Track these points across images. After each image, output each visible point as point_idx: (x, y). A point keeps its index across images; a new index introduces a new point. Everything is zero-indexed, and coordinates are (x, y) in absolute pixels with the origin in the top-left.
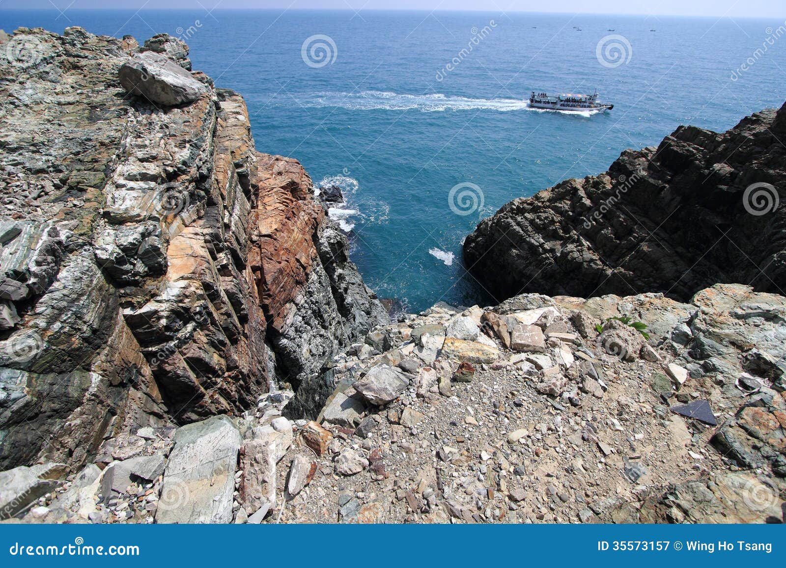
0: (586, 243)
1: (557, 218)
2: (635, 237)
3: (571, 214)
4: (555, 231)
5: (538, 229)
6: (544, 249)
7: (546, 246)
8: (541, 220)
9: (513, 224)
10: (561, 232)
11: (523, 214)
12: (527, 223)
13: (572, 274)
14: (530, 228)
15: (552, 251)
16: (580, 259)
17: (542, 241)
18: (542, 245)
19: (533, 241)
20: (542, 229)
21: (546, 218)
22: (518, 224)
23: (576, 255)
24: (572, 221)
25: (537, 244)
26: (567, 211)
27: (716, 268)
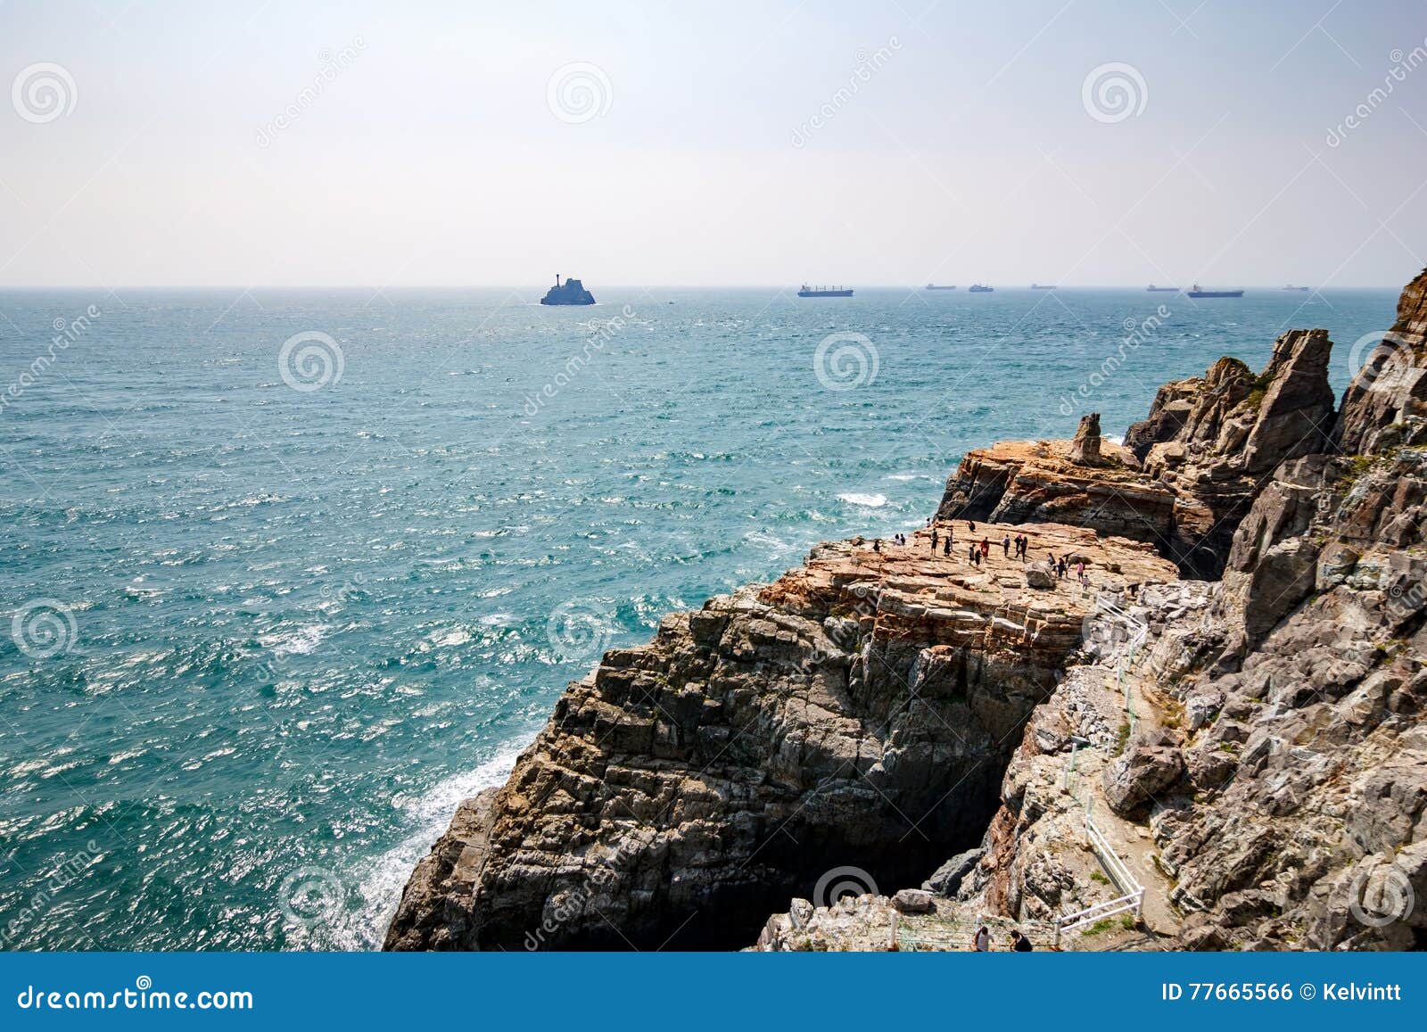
0: (629, 823)
1: (569, 819)
2: (667, 785)
3: (580, 803)
4: (583, 836)
5: (557, 849)
6: (589, 867)
7: (589, 862)
8: (553, 836)
9: (524, 868)
10: (589, 833)
11: (519, 846)
12: (538, 854)
13: (640, 869)
14: (548, 857)
15: (601, 860)
16: (643, 846)
17: (579, 859)
18: (584, 865)
19: (570, 869)
20: (564, 845)
21: (558, 829)
22: (531, 863)
23: (636, 844)
24: (589, 811)
25: (579, 867)
26: (572, 804)
27: (748, 769)
